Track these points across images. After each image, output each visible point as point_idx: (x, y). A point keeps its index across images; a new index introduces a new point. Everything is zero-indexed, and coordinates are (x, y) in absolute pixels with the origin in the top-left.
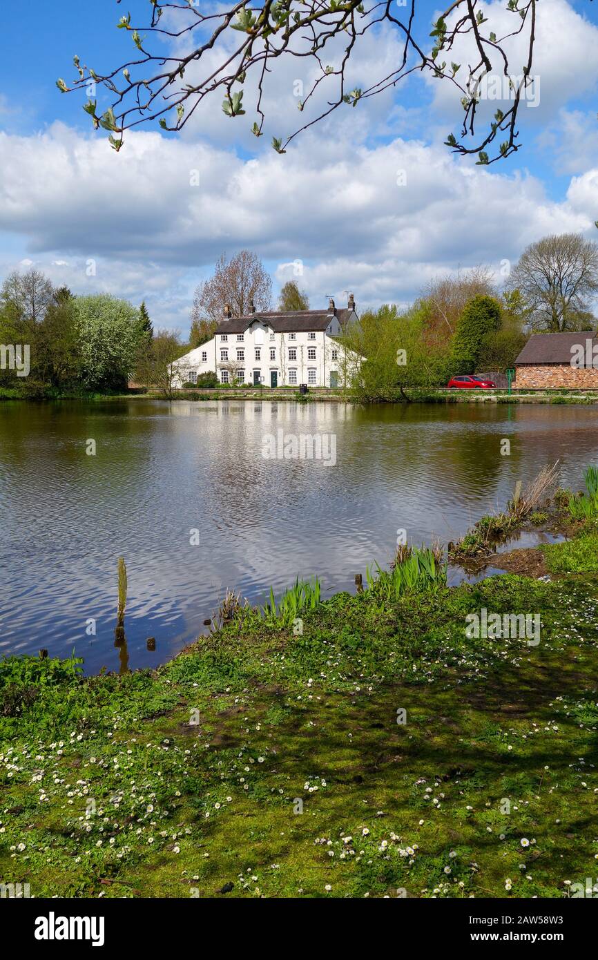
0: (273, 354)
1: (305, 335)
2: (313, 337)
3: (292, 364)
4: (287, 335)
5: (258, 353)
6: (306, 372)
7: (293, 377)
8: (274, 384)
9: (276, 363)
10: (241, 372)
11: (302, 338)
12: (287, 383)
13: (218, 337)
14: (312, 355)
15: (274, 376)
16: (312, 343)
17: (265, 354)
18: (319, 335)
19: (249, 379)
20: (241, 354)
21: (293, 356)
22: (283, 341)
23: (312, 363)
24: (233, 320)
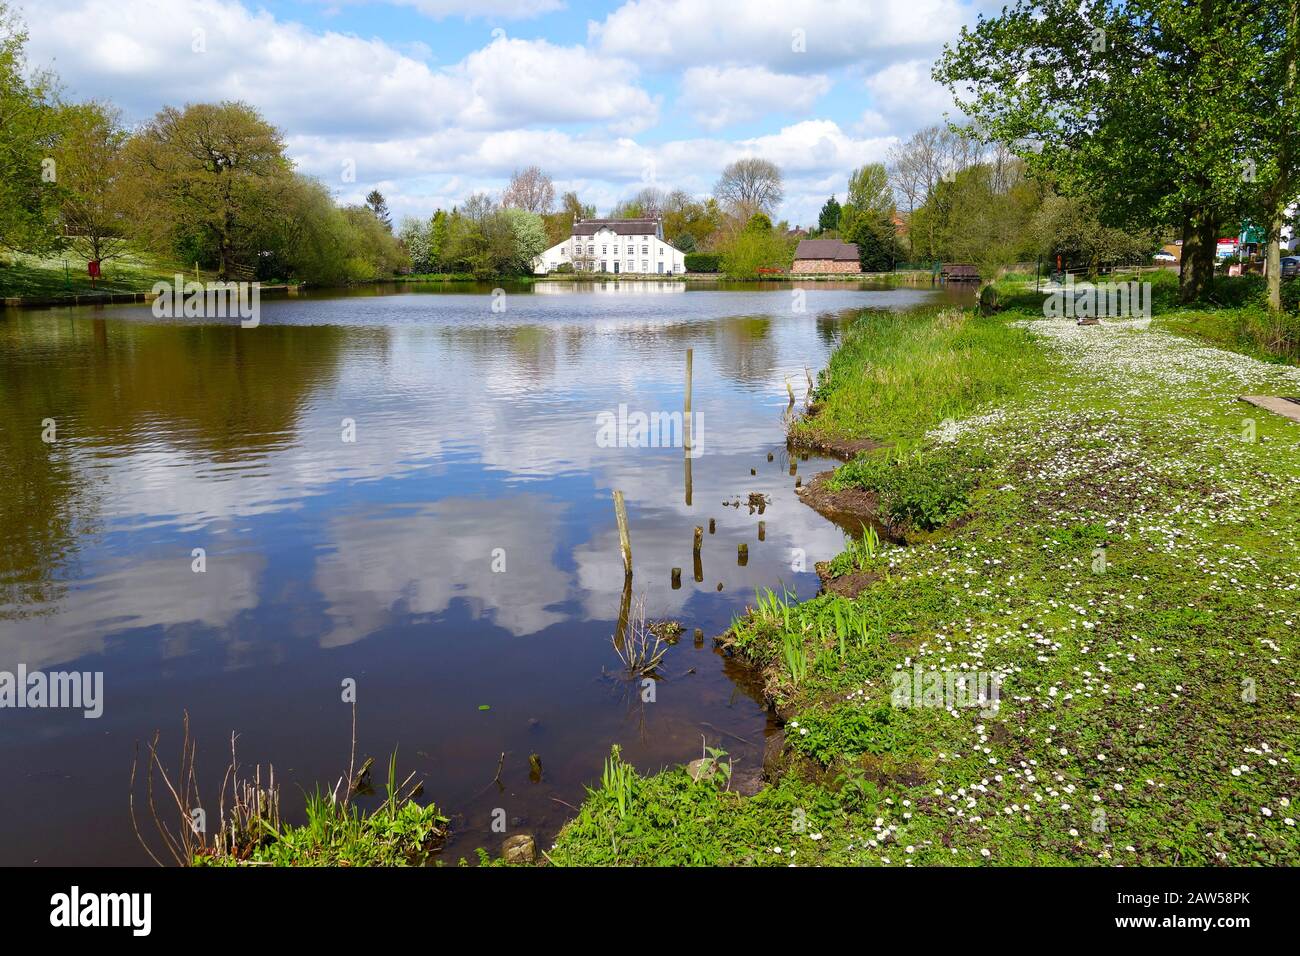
0: (616, 250)
1: (641, 237)
2: (646, 239)
3: (630, 257)
4: (627, 237)
5: (605, 250)
6: (641, 263)
7: (631, 266)
8: (617, 272)
9: (618, 257)
10: (591, 261)
11: (638, 239)
12: (627, 271)
13: (574, 237)
14: (645, 251)
15: (617, 265)
16: (646, 243)
17: (611, 250)
18: (650, 237)
19: (597, 268)
20: (591, 250)
21: (631, 251)
22: (624, 241)
23: (645, 257)
24: (582, 226)
